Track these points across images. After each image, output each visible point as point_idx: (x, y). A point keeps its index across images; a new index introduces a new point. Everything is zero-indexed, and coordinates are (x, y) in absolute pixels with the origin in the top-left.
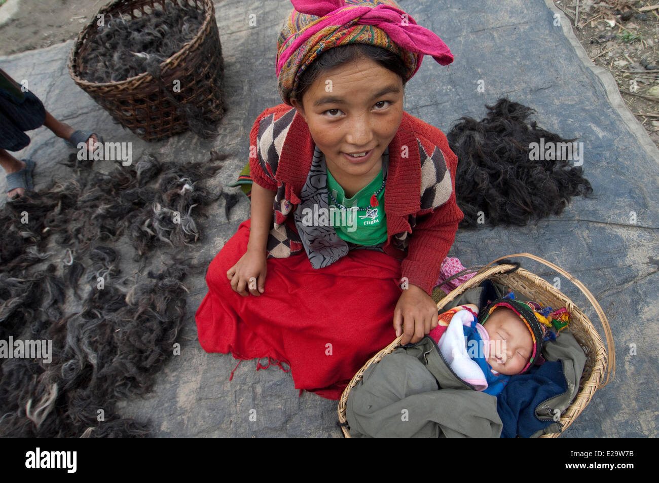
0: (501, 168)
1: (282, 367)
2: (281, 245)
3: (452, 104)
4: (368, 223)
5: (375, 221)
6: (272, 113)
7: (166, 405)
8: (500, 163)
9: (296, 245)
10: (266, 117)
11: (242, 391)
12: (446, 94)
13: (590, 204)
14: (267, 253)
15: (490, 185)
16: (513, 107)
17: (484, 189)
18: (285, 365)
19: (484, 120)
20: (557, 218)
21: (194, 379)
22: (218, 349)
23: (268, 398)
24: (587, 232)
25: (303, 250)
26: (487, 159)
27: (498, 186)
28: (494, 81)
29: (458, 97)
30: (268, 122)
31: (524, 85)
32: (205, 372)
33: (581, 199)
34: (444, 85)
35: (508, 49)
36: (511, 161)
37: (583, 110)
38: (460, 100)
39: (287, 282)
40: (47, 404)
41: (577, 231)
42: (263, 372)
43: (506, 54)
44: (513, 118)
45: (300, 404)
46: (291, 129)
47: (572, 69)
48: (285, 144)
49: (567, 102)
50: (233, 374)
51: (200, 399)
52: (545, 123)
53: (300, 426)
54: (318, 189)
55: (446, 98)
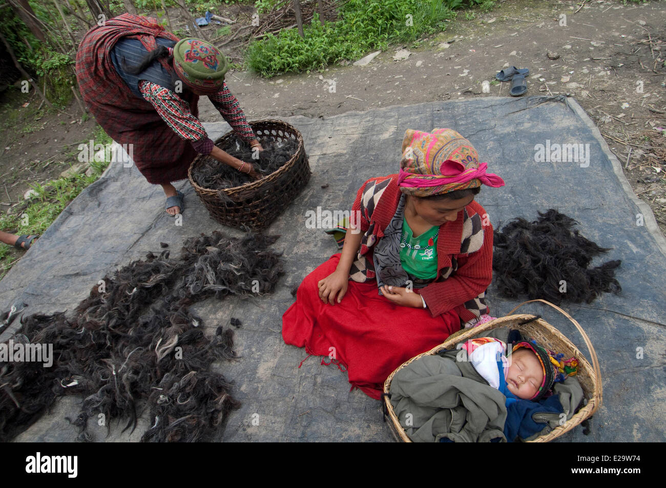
0: (542, 256)
1: (339, 368)
2: (360, 273)
3: (511, 207)
4: (425, 258)
5: (430, 258)
6: (375, 180)
7: (248, 373)
8: (542, 253)
9: (371, 273)
10: (371, 182)
11: (306, 378)
12: (507, 200)
13: (618, 301)
14: (349, 276)
15: (532, 268)
16: (559, 217)
17: (525, 269)
18: (342, 366)
19: (534, 222)
20: (588, 306)
21: (272, 360)
22: (295, 342)
23: (325, 387)
24: (613, 320)
25: (375, 278)
26: (531, 248)
27: (538, 269)
28: (548, 197)
29: (516, 203)
30: (372, 185)
31: (573, 204)
32: (282, 357)
33: (611, 296)
34: (506, 193)
35: (564, 177)
36: (550, 252)
37: (622, 229)
38: (517, 206)
39: (358, 301)
40: (170, 346)
41: (603, 318)
42: (325, 367)
43: (561, 180)
44: (558, 224)
45: (349, 397)
46: (386, 190)
47: (617, 198)
48: (381, 198)
49: (609, 222)
50: (301, 364)
51: (274, 375)
52: (587, 234)
53: (346, 413)
54: (396, 230)
55: (506, 203)
